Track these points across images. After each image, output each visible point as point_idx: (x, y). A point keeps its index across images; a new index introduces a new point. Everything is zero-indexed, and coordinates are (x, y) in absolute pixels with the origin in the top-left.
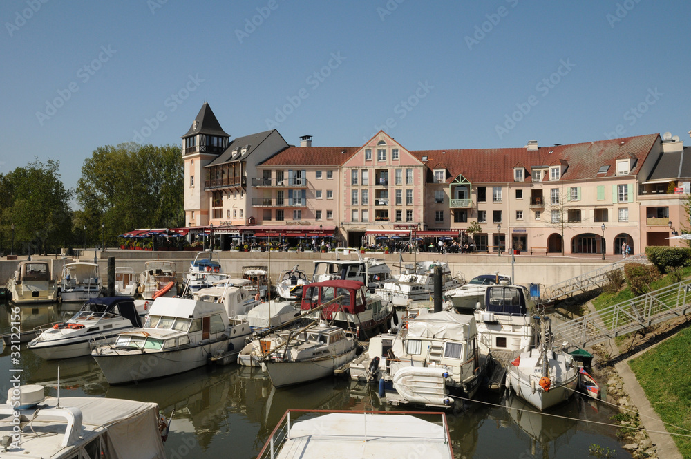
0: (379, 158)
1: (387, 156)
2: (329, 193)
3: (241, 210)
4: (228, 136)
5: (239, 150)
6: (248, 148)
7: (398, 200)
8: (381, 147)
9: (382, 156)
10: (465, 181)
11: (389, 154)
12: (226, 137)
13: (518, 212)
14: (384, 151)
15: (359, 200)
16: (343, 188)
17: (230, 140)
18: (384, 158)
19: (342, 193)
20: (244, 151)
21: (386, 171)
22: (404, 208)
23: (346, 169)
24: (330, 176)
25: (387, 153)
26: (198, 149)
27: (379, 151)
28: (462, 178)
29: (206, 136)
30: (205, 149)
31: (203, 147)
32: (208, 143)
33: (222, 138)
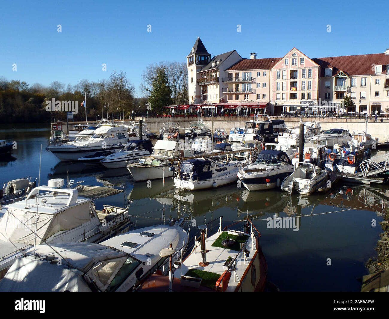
0: (293, 64)
1: (297, 62)
2: (264, 85)
3: (217, 95)
4: (210, 55)
5: (216, 62)
6: (221, 61)
7: (303, 88)
8: (294, 57)
9: (294, 63)
10: (344, 75)
11: (298, 61)
12: (209, 56)
13: (376, 93)
14: (296, 59)
15: (281, 88)
16: (272, 81)
17: (212, 57)
18: (296, 64)
19: (271, 85)
20: (218, 63)
21: (297, 71)
22: (306, 92)
23: (274, 70)
24: (264, 75)
25: (297, 61)
26: (194, 62)
27: (293, 59)
28: (342, 73)
29: (199, 56)
30: (198, 63)
31: (197, 62)
32: (200, 59)
33: (207, 56)
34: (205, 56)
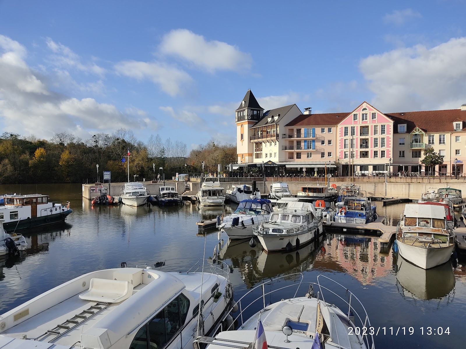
0: (363, 119)
1: (368, 118)
2: (330, 142)
3: (275, 153)
4: (263, 109)
5: (273, 117)
6: (279, 115)
7: (376, 145)
8: (364, 112)
9: (365, 118)
10: (421, 132)
13: (456, 151)
14: (366, 114)
15: (349, 146)
16: (339, 138)
17: (264, 111)
19: (338, 142)
20: (276, 118)
21: (367, 127)
22: (379, 149)
23: (341, 126)
24: (330, 130)
25: (368, 116)
26: (246, 118)
27: (363, 115)
28: (419, 130)
29: (251, 110)
30: (250, 118)
31: (249, 116)
32: (252, 114)
33: (260, 111)
34: (257, 111)
